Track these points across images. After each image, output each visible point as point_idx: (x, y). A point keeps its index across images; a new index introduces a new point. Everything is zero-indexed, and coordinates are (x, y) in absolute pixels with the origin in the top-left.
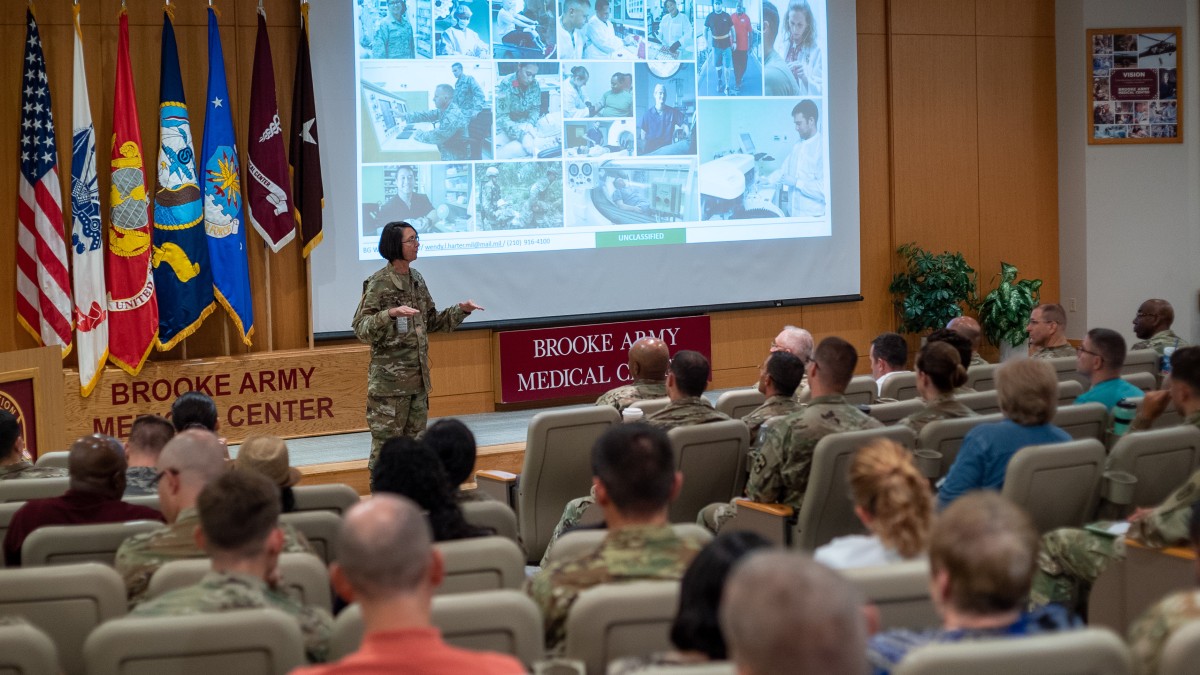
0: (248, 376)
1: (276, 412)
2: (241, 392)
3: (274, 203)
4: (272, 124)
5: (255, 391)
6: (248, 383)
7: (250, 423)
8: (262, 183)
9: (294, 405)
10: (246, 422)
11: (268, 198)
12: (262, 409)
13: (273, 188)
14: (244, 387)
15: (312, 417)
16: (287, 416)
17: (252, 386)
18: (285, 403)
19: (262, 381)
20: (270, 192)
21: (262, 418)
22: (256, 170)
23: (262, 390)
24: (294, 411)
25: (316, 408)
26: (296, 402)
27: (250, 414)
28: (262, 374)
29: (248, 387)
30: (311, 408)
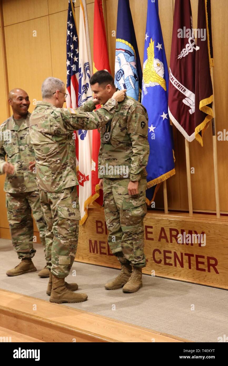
0: (163, 229)
1: (180, 259)
2: (159, 240)
3: (188, 105)
4: (187, 45)
5: (167, 241)
6: (163, 235)
7: (166, 264)
8: (180, 90)
9: (191, 257)
10: (163, 262)
11: (184, 101)
12: (172, 255)
13: (188, 93)
14: (161, 237)
15: (204, 270)
16: (187, 264)
17: (165, 237)
18: (186, 254)
19: (171, 236)
20: (186, 97)
21: (172, 261)
22: (175, 80)
23: (171, 242)
24: (192, 262)
25: (206, 263)
26: (193, 255)
27: (166, 257)
28: (171, 230)
29: (163, 238)
30: (203, 263)
